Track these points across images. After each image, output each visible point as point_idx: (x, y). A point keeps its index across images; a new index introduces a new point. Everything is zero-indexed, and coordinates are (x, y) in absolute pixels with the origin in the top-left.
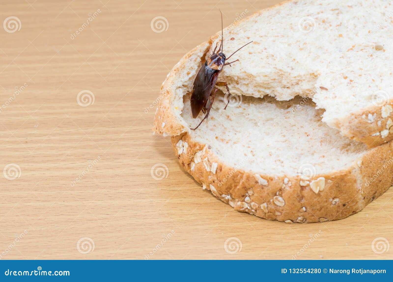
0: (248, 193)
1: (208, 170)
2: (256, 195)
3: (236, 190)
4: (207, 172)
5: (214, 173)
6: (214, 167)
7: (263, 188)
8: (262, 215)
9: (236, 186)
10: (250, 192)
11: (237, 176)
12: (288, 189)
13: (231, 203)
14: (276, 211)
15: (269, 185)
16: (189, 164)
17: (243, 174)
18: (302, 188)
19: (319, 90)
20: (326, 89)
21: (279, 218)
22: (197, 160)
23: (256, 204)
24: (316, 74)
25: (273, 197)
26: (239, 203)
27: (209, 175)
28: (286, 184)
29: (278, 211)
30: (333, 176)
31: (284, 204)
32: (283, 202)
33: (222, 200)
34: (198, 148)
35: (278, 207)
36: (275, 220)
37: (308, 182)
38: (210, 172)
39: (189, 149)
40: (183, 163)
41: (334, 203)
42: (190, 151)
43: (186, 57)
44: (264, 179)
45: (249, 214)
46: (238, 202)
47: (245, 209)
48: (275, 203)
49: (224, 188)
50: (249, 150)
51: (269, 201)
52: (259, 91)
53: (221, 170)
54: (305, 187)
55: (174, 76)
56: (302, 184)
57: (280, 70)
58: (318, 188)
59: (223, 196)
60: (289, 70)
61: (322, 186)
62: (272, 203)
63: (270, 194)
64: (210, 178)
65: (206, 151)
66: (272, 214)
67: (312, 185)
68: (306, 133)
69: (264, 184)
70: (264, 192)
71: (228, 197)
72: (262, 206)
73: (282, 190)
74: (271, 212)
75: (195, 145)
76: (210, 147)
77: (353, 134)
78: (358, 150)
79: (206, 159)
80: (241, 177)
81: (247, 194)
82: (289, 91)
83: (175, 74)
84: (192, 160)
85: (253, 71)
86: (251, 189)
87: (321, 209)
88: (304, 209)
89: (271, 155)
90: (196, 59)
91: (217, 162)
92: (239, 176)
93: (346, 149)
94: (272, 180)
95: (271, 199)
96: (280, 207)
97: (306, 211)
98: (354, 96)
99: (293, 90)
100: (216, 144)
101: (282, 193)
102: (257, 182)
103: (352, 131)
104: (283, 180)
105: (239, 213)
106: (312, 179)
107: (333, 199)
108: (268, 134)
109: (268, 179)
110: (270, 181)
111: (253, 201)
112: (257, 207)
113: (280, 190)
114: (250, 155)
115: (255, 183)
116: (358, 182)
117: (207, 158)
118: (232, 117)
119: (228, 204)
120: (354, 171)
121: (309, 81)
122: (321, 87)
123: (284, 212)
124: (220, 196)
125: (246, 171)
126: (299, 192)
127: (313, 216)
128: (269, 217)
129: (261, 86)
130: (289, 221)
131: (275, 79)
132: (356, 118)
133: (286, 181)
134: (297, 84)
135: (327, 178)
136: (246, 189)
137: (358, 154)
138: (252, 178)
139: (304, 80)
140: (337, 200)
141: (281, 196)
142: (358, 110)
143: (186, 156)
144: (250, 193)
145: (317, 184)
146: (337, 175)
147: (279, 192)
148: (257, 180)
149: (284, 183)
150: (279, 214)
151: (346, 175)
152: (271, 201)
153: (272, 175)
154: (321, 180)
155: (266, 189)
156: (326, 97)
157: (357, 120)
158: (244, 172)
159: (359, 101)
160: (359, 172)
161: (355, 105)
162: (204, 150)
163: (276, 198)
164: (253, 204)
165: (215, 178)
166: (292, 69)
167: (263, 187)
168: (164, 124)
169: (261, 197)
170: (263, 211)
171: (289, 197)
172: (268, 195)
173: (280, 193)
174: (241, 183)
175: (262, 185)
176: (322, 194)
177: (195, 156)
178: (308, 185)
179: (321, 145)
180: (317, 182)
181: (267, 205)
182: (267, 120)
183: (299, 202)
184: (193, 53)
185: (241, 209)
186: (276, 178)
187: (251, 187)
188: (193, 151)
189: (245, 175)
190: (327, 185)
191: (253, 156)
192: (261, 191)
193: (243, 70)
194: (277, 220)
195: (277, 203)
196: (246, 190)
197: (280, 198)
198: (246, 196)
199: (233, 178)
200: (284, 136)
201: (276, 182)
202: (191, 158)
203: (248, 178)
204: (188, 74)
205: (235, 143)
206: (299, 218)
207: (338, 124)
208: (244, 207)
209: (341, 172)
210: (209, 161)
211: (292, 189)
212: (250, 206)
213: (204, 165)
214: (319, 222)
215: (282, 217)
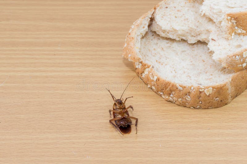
1: (152, 79)
2: (176, 94)
3: (166, 91)
4: (151, 80)
5: (155, 81)
6: (155, 78)
8: (179, 104)
9: (166, 89)
10: (173, 93)
11: (167, 84)
12: (193, 92)
13: (163, 96)
15: (183, 90)
16: (141, 74)
17: (170, 84)
18: (200, 92)
19: (211, 41)
20: (215, 40)
21: (187, 106)
22: (146, 72)
23: (176, 98)
24: (209, 30)
26: (167, 97)
27: (152, 81)
28: (192, 90)
29: (187, 103)
30: (217, 87)
31: (190, 99)
33: (158, 94)
34: (147, 66)
36: (185, 107)
37: (204, 90)
38: (153, 80)
39: (142, 66)
40: (138, 73)
41: (216, 100)
43: (143, 18)
44: (181, 87)
45: (172, 102)
47: (170, 100)
50: (174, 69)
51: (183, 98)
52: (179, 37)
53: (159, 80)
54: (202, 92)
55: (136, 29)
56: (200, 90)
57: (191, 28)
58: (209, 93)
59: (159, 92)
60: (195, 28)
61: (211, 92)
63: (184, 94)
65: (151, 69)
67: (206, 91)
68: (203, 60)
70: (180, 93)
71: (162, 93)
72: (179, 99)
74: (183, 103)
75: (145, 65)
76: (153, 67)
77: (228, 66)
78: (230, 72)
79: (151, 73)
80: (169, 85)
82: (195, 38)
83: (137, 28)
84: (143, 72)
85: (177, 28)
87: (209, 102)
88: (201, 102)
89: (184, 73)
90: (148, 19)
91: (157, 76)
93: (223, 71)
94: (185, 88)
96: (188, 101)
97: (201, 103)
98: (229, 45)
99: (197, 38)
100: (157, 65)
102: (177, 88)
103: (228, 65)
105: (167, 102)
106: (206, 88)
107: (216, 98)
108: (183, 60)
109: (183, 87)
111: (174, 97)
112: (176, 100)
113: (189, 93)
114: (174, 72)
116: (229, 89)
118: (164, 49)
119: (161, 96)
120: (227, 84)
121: (205, 34)
122: (212, 39)
123: (190, 103)
124: (157, 92)
125: (172, 82)
126: (199, 94)
127: (205, 106)
128: (182, 105)
129: (180, 35)
130: (193, 108)
131: (188, 32)
132: (230, 58)
133: (192, 88)
134: (199, 35)
135: (213, 88)
136: (171, 91)
137: (230, 74)
138: (175, 86)
139: (203, 33)
140: (218, 98)
142: (231, 54)
143: (140, 70)
145: (208, 91)
146: (218, 86)
150: (188, 104)
151: (223, 86)
152: (184, 97)
153: (185, 85)
154: (210, 89)
155: (182, 92)
156: (215, 45)
157: (230, 59)
158: (171, 83)
159: (232, 48)
160: (230, 84)
161: (230, 50)
162: (150, 68)
163: (187, 97)
164: (174, 98)
166: (197, 27)
167: (180, 91)
168: (130, 55)
169: (179, 95)
170: (180, 102)
171: (193, 97)
173: (189, 94)
174: (169, 88)
175: (180, 90)
176: (210, 96)
177: (145, 70)
178: (204, 91)
179: (211, 68)
180: (208, 90)
181: (182, 99)
182: (183, 52)
183: (198, 99)
184: (146, 15)
185: (168, 100)
186: (187, 87)
187: (174, 90)
188: (144, 68)
189: (171, 84)
190: (213, 92)
191: (176, 72)
193: (171, 27)
195: (187, 99)
197: (189, 97)
198: (171, 94)
199: (165, 85)
200: (192, 62)
201: (187, 89)
203: (173, 86)
204: (144, 27)
205: (166, 65)
206: (198, 107)
207: (220, 61)
209: (221, 85)
210: (152, 75)
211: (195, 93)
212: (173, 99)
213: (150, 76)
214: (208, 108)
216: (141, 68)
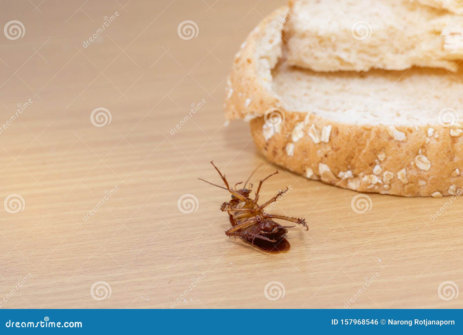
0: (378, 159)
1: (317, 141)
2: (390, 158)
3: (361, 157)
4: (315, 144)
5: (327, 140)
6: (327, 131)
7: (399, 146)
9: (360, 151)
10: (381, 156)
11: (362, 134)
12: (434, 142)
14: (419, 179)
15: (407, 139)
16: (284, 148)
17: (370, 130)
18: (454, 139)
21: (423, 191)
22: (297, 136)
23: (390, 173)
25: (414, 157)
26: (365, 178)
27: (318, 148)
28: (430, 137)
29: (423, 179)
31: (429, 166)
32: (428, 163)
33: (338, 183)
34: (297, 118)
35: (422, 172)
37: (461, 131)
38: (320, 142)
39: (285, 123)
40: (274, 152)
42: (286, 125)
44: (401, 131)
45: (379, 194)
46: (363, 177)
47: (373, 187)
48: (418, 165)
49: (343, 157)
51: (409, 165)
53: (338, 133)
54: (457, 137)
56: (453, 133)
59: (341, 174)
62: (413, 167)
63: (411, 154)
64: (320, 153)
65: (311, 118)
66: (413, 185)
69: (400, 140)
70: (401, 151)
71: (348, 174)
72: (399, 174)
73: (426, 146)
74: (412, 183)
75: (292, 117)
80: (368, 136)
81: (376, 161)
84: (289, 140)
86: (383, 150)
88: (457, 171)
91: (330, 124)
92: (364, 135)
94: (411, 131)
95: (412, 161)
96: (425, 171)
97: (460, 175)
101: (426, 152)
102: (391, 138)
104: (427, 132)
109: (406, 130)
110: (408, 133)
111: (386, 169)
112: (392, 177)
115: (389, 140)
117: (313, 126)
118: (332, 92)
119: (346, 188)
123: (430, 179)
124: (334, 178)
125: (374, 125)
126: (450, 145)
128: (409, 191)
130: (437, 194)
133: (430, 132)
136: (375, 152)
138: (384, 132)
141: (425, 154)
143: (281, 135)
144: (382, 158)
147: (422, 149)
148: (391, 134)
149: (427, 136)
150: (423, 183)
152: (412, 163)
153: (410, 125)
155: (403, 146)
158: (372, 127)
162: (307, 118)
163: (419, 158)
164: (385, 173)
165: (329, 148)
167: (399, 144)
168: (248, 101)
169: (398, 159)
170: (401, 182)
171: (437, 154)
172: (408, 154)
173: (424, 151)
174: (368, 144)
175: (398, 141)
177: (293, 133)
181: (406, 172)
183: (451, 160)
185: (369, 187)
186: (417, 129)
187: (383, 148)
188: (291, 124)
189: (373, 130)
192: (397, 151)
194: (420, 196)
195: (421, 166)
196: (375, 154)
197: (424, 159)
198: (376, 165)
199: (356, 138)
201: (417, 135)
202: (287, 136)
203: (378, 134)
206: (452, 188)
208: (373, 183)
210: (316, 127)
213: (310, 137)
215: (428, 187)
216: (283, 130)
